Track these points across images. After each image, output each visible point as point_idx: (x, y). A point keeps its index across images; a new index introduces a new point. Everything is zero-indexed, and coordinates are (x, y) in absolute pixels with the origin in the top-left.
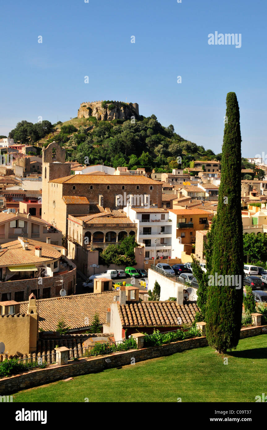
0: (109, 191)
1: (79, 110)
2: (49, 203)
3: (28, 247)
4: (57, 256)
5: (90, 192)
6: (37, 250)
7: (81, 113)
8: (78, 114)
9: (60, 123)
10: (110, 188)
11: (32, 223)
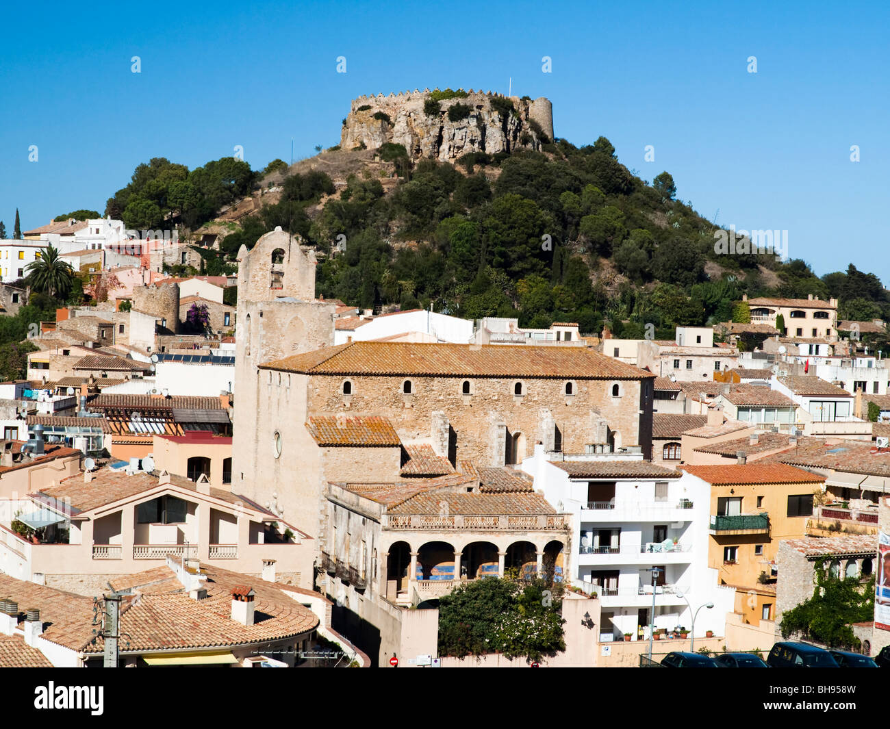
0: (467, 399)
1: (345, 122)
2: (257, 441)
3: (206, 591)
4: (305, 623)
5: (404, 403)
6: (239, 602)
7: (353, 132)
8: (344, 136)
9: (277, 165)
10: (471, 391)
11: (212, 510)
